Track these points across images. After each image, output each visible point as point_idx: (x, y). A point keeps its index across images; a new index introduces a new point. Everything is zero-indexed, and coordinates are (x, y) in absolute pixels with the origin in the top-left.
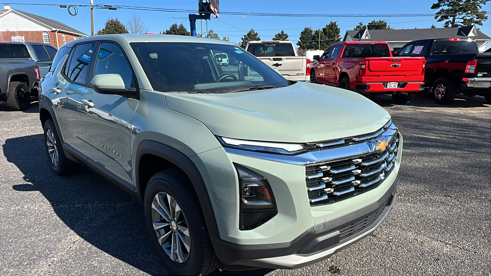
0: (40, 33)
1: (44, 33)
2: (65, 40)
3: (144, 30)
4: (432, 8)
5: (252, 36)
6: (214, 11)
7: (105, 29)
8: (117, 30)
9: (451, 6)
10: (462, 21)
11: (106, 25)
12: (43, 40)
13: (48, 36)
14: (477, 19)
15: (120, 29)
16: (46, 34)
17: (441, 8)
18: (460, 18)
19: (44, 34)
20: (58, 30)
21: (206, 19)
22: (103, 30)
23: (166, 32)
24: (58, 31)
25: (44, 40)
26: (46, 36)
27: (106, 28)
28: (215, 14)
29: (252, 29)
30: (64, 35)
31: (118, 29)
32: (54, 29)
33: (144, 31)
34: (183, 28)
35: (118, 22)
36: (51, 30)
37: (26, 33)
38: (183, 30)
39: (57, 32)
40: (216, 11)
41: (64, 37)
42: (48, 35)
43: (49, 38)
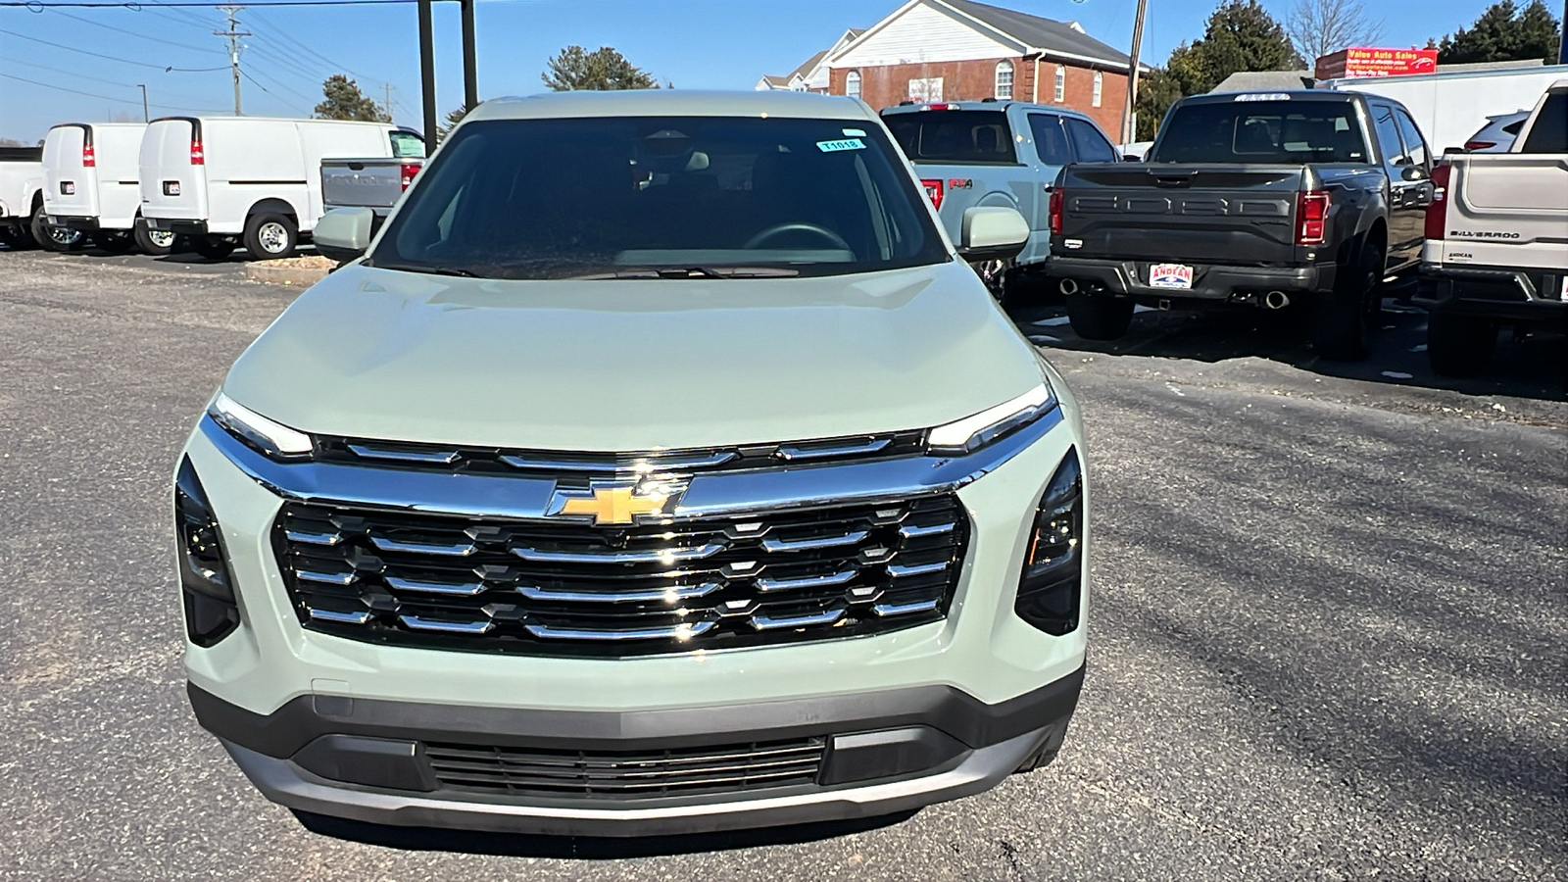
0: (988, 65)
1: (1000, 64)
2: (1062, 87)
3: (1360, 35)
7: (1203, 40)
8: (1245, 41)
11: (1210, 26)
12: (994, 88)
13: (1012, 74)
15: (1259, 36)
16: (1006, 68)
19: (1001, 67)
20: (1044, 52)
22: (1197, 44)
23: (1456, 38)
24: (1043, 55)
25: (997, 88)
26: (1005, 74)
27: (1208, 38)
30: (1060, 71)
31: (1250, 38)
32: (1031, 51)
33: (1357, 40)
34: (1539, 19)
35: (1258, 12)
36: (1022, 55)
37: (951, 66)
38: (1541, 28)
39: (1040, 60)
41: (1060, 77)
42: (1011, 70)
43: (1012, 81)
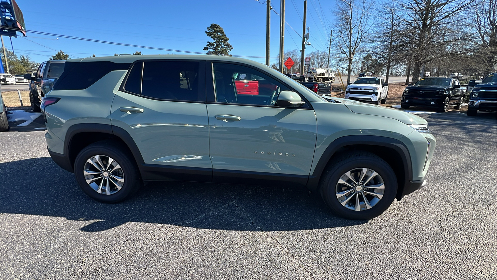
4: (204, 49)
5: (62, 57)
6: (21, 29)
9: (215, 49)
17: (209, 50)
21: (10, 36)
28: (21, 32)
29: (61, 51)
40: (23, 29)
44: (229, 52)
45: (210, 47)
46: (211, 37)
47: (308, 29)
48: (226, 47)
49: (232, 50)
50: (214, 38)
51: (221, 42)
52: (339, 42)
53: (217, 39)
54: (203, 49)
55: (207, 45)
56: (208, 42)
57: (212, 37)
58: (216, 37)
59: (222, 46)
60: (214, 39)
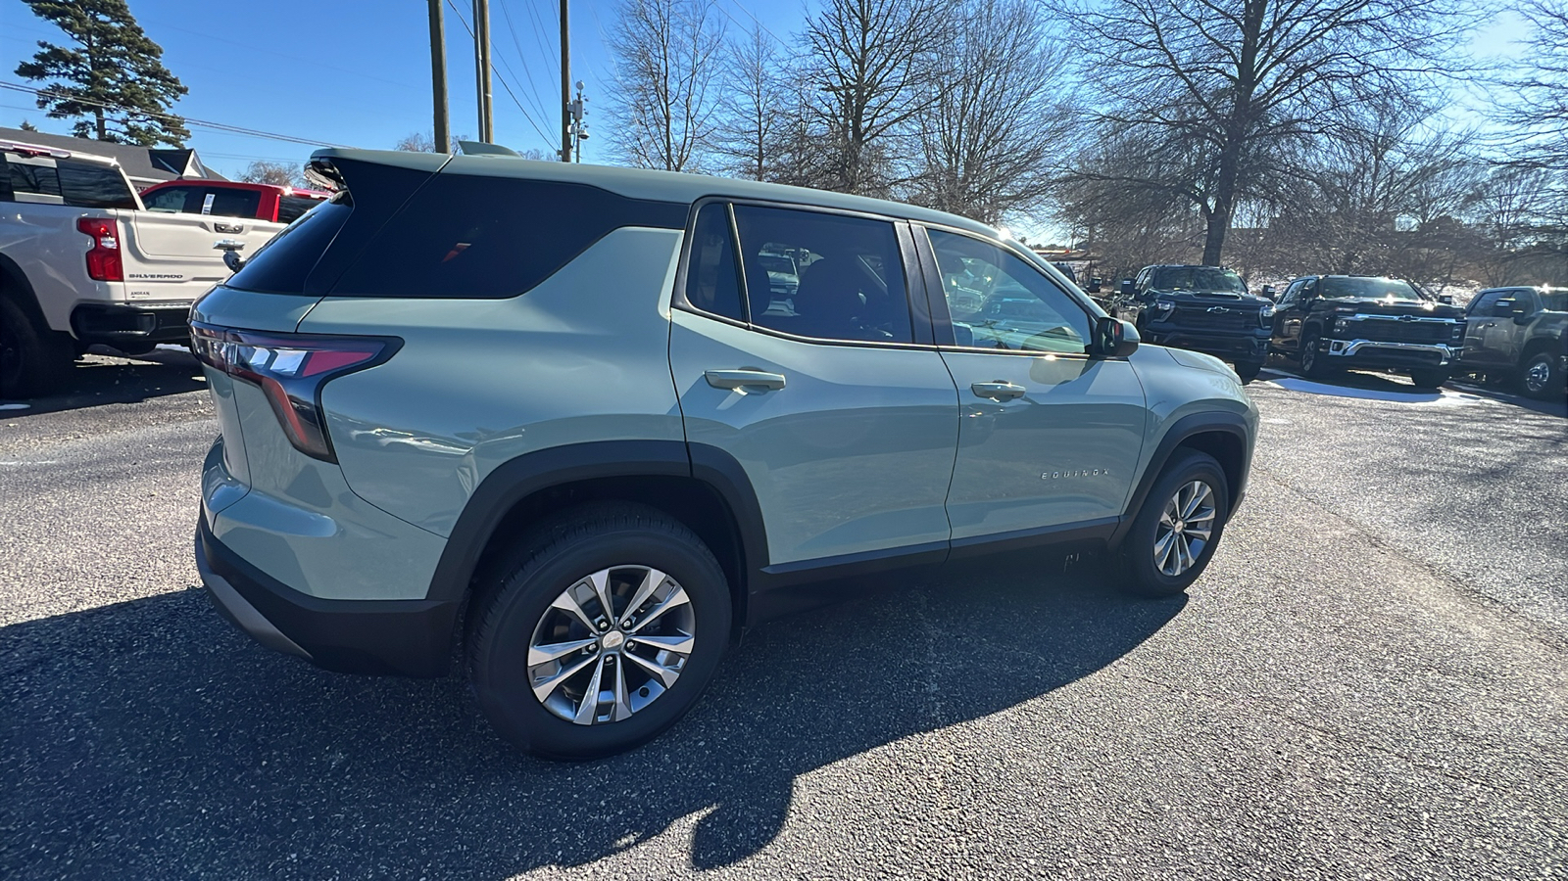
4: (21, 73)
9: (86, 81)
10: (124, 129)
14: (163, 131)
17: (49, 81)
18: (118, 122)
44: (168, 104)
45: (56, 66)
46: (59, 24)
47: (579, 86)
48: (147, 79)
49: (181, 96)
50: (78, 32)
51: (122, 55)
52: (638, 139)
53: (93, 38)
54: (17, 69)
55: (36, 56)
56: (43, 45)
57: (63, 26)
58: (89, 32)
59: (124, 74)
60: (76, 36)
